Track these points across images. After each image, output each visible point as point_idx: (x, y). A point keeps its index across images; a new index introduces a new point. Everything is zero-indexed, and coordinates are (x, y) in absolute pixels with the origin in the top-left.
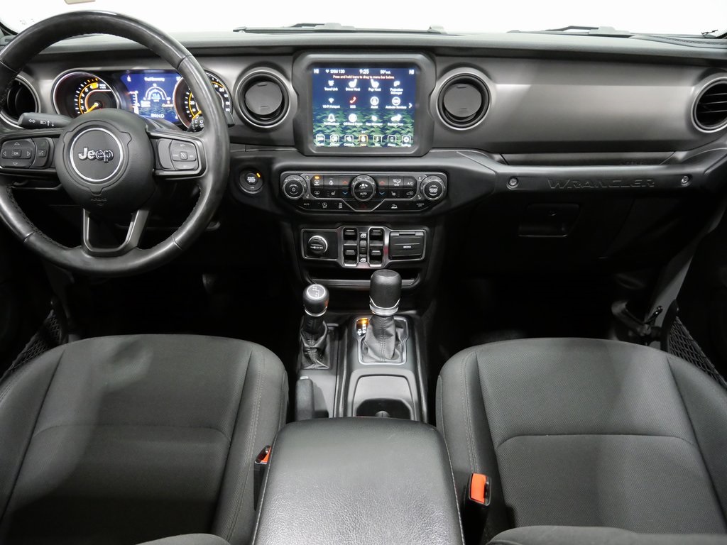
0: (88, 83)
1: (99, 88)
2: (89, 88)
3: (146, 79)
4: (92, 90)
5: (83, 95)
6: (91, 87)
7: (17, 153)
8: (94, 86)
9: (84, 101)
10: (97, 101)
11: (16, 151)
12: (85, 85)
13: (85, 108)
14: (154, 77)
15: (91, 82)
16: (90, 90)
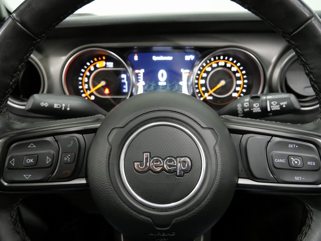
0: (94, 62)
1: (105, 67)
2: (95, 66)
3: (155, 58)
4: (98, 68)
5: (88, 74)
6: (98, 66)
7: (31, 161)
8: (100, 64)
9: (89, 79)
10: (104, 80)
11: (30, 156)
12: (91, 64)
13: (89, 86)
14: (164, 56)
15: (98, 60)
16: (96, 68)
